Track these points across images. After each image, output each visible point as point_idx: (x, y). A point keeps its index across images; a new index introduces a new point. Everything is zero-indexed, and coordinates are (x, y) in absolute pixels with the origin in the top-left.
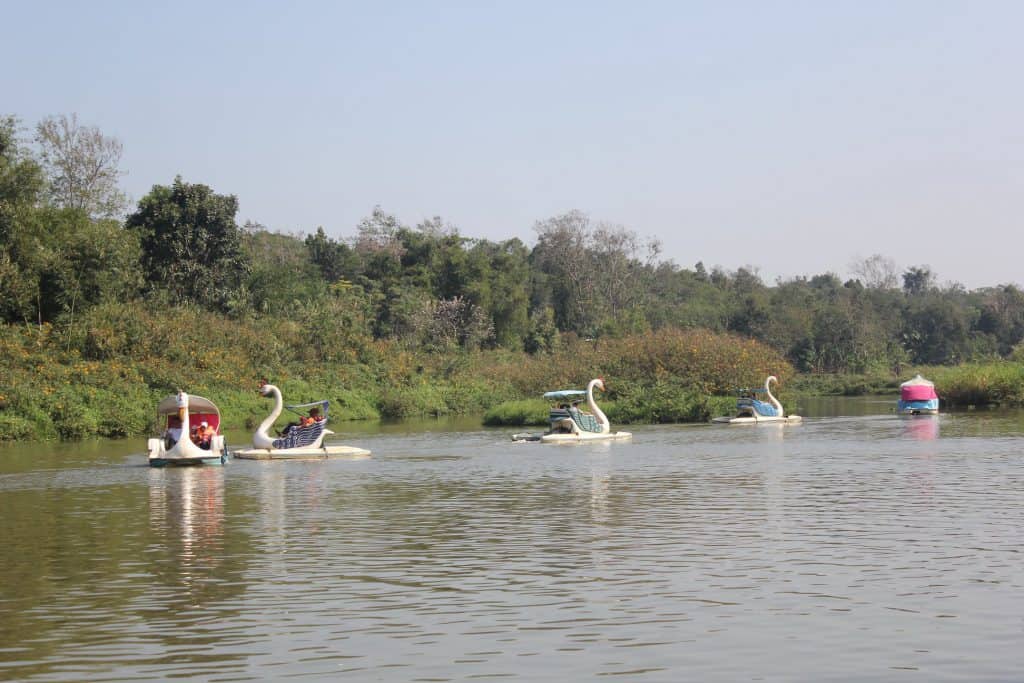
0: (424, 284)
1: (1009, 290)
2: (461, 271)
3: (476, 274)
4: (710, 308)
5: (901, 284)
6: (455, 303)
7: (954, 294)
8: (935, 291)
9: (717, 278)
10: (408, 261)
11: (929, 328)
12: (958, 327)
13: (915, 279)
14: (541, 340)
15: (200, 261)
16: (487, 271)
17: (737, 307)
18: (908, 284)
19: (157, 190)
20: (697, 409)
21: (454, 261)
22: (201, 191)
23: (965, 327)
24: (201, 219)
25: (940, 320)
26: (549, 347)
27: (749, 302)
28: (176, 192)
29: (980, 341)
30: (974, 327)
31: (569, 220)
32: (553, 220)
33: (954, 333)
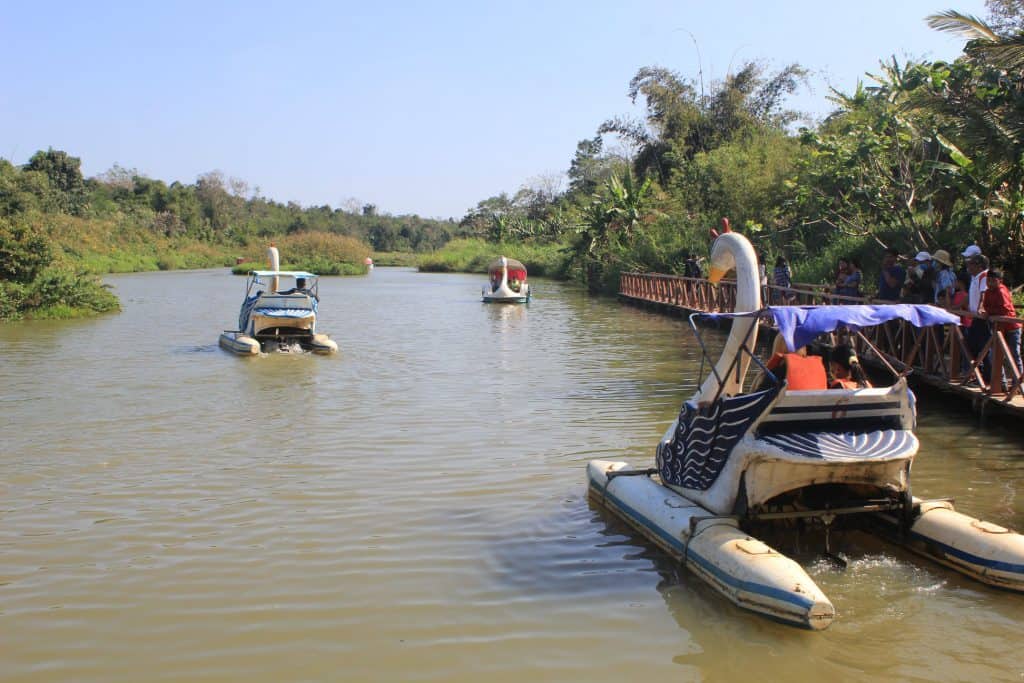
0: (146, 203)
1: (415, 217)
2: (165, 199)
3: (173, 200)
4: (279, 221)
5: (361, 213)
6: (165, 214)
7: (386, 218)
8: (377, 215)
9: (280, 206)
10: (137, 192)
11: (378, 234)
12: (392, 234)
13: (368, 210)
14: (204, 234)
15: (63, 190)
16: (178, 198)
17: (292, 221)
18: (365, 212)
19: (39, 153)
20: (334, 268)
21: (162, 192)
22: (62, 154)
23: (395, 234)
24: (64, 169)
25: (383, 231)
26: (208, 237)
27: (299, 218)
28: (49, 154)
29: (402, 241)
30: (399, 234)
31: (214, 174)
32: (207, 174)
33: (390, 236)
